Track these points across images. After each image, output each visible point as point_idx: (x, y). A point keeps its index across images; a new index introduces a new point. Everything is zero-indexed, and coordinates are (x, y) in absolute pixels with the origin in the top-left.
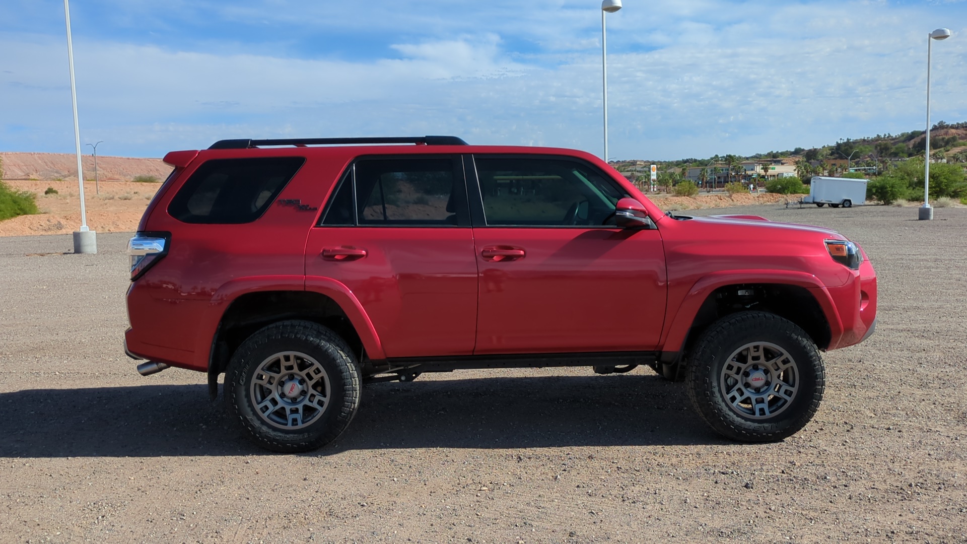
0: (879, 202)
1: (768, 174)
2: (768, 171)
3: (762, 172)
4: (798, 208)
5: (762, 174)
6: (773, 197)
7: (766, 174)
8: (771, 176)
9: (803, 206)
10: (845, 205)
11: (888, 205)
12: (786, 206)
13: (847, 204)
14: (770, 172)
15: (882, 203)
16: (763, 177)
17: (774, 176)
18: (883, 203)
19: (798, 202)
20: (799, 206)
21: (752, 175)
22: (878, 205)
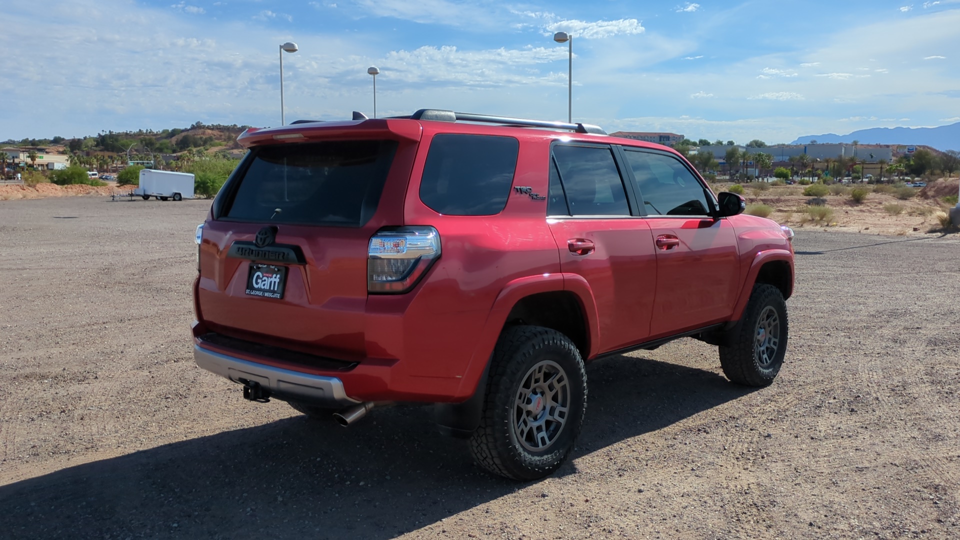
0: (202, 196)
1: (35, 162)
2: (35, 160)
3: (29, 161)
4: (129, 201)
5: (29, 163)
6: (82, 188)
7: (33, 163)
8: (39, 165)
9: (133, 198)
10: (176, 198)
11: (210, 198)
12: (112, 198)
13: (177, 197)
14: (38, 161)
15: (204, 197)
16: (31, 166)
17: (42, 165)
18: (206, 197)
19: (129, 194)
20: (129, 198)
21: (20, 163)
22: (199, 198)
